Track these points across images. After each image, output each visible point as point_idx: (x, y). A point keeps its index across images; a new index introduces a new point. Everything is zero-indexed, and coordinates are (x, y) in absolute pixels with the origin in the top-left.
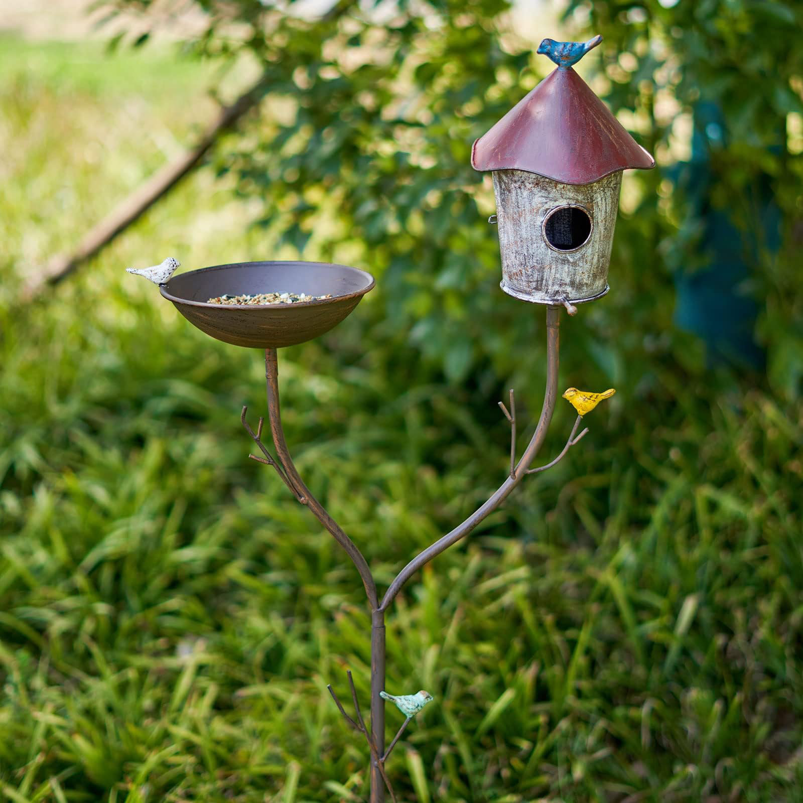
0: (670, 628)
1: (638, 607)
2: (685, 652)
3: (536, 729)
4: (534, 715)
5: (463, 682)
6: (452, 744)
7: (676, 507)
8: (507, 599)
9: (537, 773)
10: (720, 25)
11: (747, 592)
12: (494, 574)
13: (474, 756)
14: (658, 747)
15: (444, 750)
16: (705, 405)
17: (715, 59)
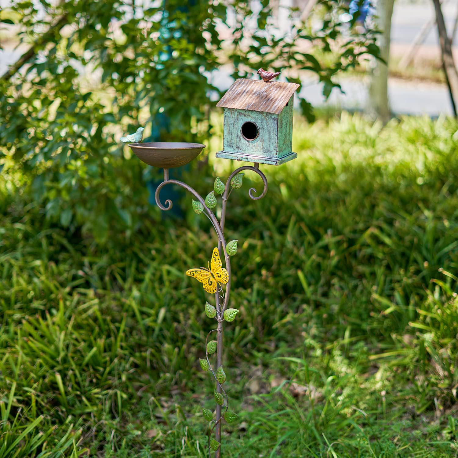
0: (155, 321)
1: (142, 313)
2: (161, 330)
3: (105, 363)
4: (104, 357)
5: (75, 345)
6: (73, 370)
7: (154, 275)
8: (90, 312)
9: (107, 380)
10: (168, 82)
11: (184, 306)
12: (84, 303)
13: (81, 375)
14: (153, 368)
15: (70, 373)
16: (162, 234)
17: (167, 96)
